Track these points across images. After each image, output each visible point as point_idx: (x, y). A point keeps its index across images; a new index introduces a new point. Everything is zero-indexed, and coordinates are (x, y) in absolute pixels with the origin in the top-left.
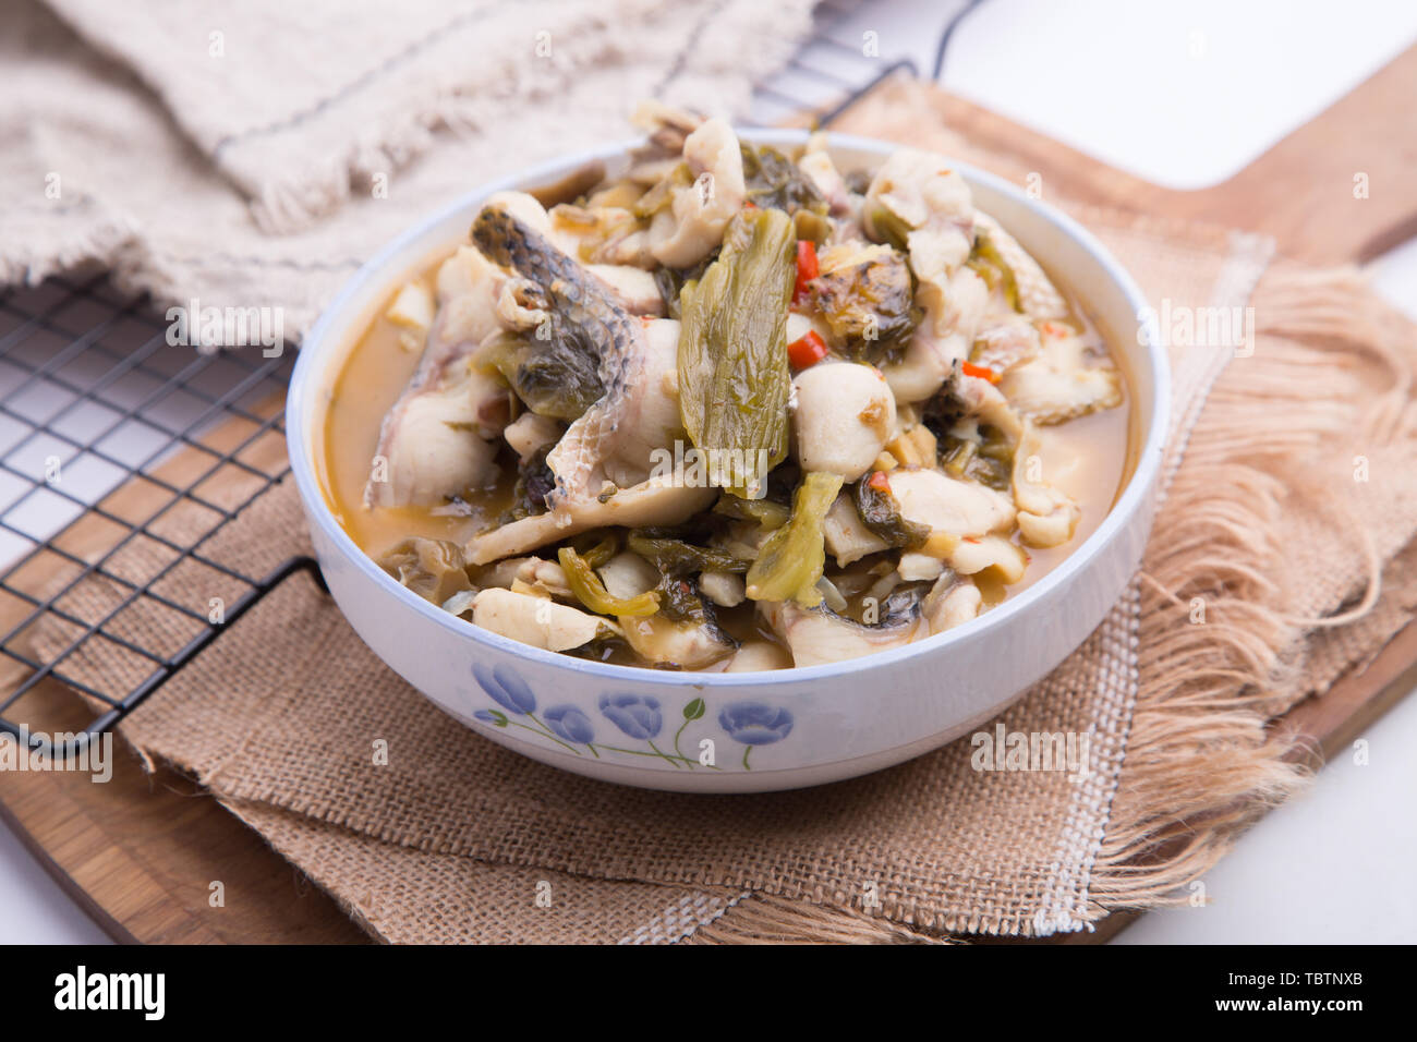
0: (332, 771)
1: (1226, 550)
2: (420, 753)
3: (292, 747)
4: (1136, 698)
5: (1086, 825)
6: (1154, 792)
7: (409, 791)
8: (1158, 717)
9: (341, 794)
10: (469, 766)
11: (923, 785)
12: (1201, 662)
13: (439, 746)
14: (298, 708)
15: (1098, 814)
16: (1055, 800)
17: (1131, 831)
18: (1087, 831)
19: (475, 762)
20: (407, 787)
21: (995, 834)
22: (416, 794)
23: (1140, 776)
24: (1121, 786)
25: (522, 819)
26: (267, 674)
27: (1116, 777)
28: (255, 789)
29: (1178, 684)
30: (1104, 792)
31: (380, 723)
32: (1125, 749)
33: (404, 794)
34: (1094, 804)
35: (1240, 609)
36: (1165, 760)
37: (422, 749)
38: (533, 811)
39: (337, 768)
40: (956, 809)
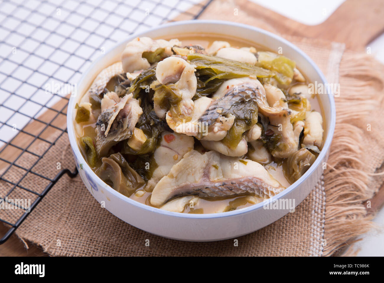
0: (84, 243)
1: (348, 152)
2: (109, 233)
3: (70, 236)
4: (326, 201)
5: (317, 245)
6: (336, 233)
7: (109, 247)
8: (334, 207)
9: (88, 251)
10: (125, 236)
11: (264, 232)
12: (344, 189)
13: (115, 230)
14: (70, 220)
15: (320, 241)
16: (306, 236)
17: (331, 247)
18: (318, 248)
19: (127, 234)
20: (108, 246)
21: (290, 250)
22: (111, 248)
23: (331, 228)
24: (326, 231)
25: (144, 254)
26: (58, 208)
27: (323, 228)
28: (61, 252)
29: (338, 196)
30: (320, 233)
31: (96, 223)
32: (324, 219)
33: (107, 249)
34: (318, 238)
35: (355, 172)
36: (338, 222)
37: (110, 232)
38: (148, 251)
39: (85, 242)
40: (276, 241)
